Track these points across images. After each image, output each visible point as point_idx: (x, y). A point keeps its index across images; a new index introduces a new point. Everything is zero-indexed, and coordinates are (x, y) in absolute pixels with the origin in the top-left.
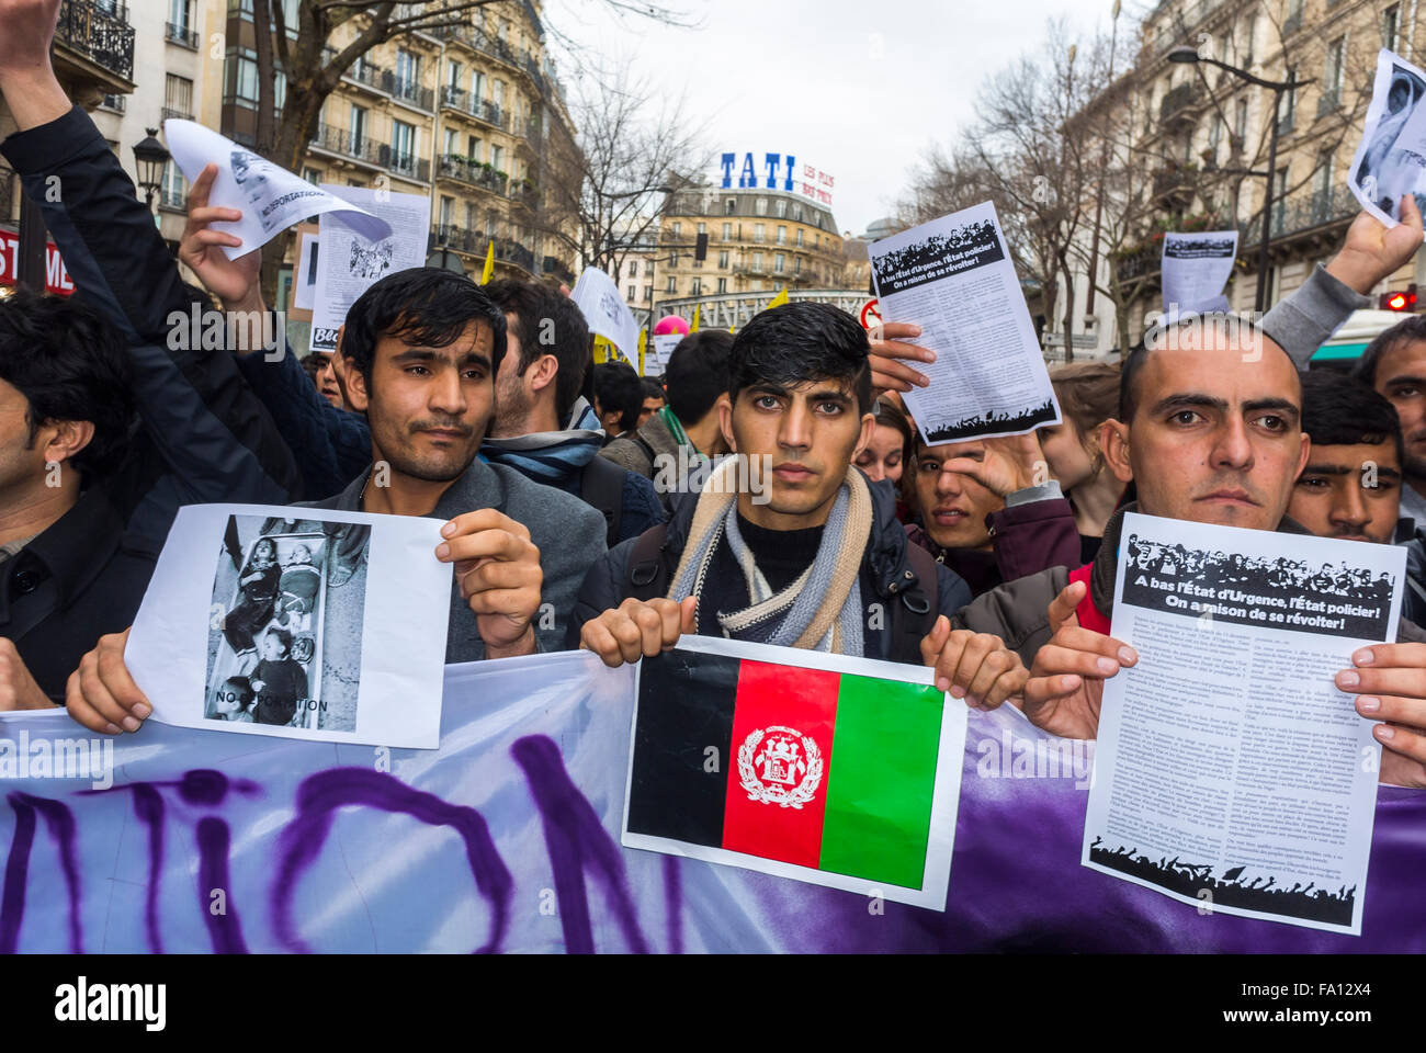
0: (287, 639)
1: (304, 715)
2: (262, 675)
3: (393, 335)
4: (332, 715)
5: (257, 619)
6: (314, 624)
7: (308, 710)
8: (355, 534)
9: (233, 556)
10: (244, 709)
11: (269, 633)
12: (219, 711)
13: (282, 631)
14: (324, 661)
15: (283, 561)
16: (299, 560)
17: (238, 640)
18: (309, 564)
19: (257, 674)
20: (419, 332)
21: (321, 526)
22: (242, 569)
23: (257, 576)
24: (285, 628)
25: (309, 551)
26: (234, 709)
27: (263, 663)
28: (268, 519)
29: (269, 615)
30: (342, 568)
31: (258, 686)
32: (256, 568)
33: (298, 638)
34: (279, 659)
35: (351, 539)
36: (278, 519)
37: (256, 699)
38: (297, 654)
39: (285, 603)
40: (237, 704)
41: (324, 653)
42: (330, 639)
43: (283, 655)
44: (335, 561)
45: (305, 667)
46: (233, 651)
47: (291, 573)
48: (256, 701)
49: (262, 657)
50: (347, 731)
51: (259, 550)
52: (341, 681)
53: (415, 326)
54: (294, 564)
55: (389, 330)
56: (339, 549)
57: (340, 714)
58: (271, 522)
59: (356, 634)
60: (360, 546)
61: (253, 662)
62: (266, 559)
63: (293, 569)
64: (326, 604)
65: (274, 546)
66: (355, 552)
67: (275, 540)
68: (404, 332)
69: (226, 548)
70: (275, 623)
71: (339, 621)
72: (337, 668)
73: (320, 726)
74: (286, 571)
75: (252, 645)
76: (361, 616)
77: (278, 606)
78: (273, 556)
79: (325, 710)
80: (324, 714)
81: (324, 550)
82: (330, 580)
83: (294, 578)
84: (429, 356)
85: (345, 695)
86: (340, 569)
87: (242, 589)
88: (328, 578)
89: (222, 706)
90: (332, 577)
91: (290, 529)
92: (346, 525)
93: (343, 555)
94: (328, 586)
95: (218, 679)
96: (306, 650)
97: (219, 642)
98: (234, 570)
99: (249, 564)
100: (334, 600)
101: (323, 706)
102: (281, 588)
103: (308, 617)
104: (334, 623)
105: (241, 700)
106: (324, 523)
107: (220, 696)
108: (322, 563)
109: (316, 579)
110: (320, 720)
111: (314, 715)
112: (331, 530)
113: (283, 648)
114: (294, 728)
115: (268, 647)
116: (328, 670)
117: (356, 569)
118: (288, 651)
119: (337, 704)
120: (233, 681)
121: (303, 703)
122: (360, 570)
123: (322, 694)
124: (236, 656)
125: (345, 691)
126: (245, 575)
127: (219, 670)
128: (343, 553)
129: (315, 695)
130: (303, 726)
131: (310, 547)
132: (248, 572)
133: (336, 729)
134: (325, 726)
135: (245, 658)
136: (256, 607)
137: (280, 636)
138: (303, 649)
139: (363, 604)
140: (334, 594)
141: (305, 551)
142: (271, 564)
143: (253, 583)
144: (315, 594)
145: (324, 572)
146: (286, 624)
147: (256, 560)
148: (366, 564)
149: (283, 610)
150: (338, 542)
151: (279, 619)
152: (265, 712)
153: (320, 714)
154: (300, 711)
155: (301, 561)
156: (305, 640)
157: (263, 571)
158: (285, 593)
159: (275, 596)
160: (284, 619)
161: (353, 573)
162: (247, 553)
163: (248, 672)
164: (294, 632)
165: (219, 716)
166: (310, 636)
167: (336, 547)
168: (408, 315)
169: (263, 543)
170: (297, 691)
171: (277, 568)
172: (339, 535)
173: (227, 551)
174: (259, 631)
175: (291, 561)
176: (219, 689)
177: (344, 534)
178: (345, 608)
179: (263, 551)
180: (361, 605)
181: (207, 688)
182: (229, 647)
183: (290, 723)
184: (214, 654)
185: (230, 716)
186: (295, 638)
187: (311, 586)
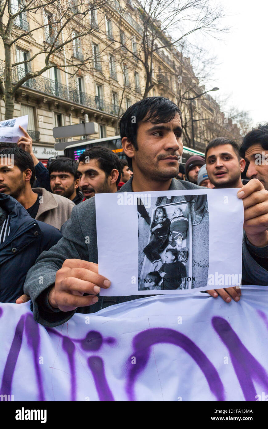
0: (175, 253)
1: (185, 284)
2: (164, 270)
3: (146, 121)
4: (198, 281)
5: (161, 246)
6: (188, 244)
7: (187, 281)
8: (200, 200)
9: (145, 219)
10: (157, 284)
11: (167, 251)
12: (145, 287)
13: (173, 249)
14: (193, 260)
15: (170, 217)
16: (177, 215)
17: (152, 256)
18: (183, 216)
19: (162, 270)
20: (157, 118)
21: (184, 198)
22: (151, 225)
23: (159, 226)
24: (175, 248)
25: (181, 211)
26: (152, 285)
27: (165, 265)
28: (158, 198)
29: (167, 243)
30: (198, 216)
31: (163, 274)
32: (158, 222)
33: (181, 251)
34: (172, 262)
35: (199, 202)
36: (163, 197)
37: (162, 280)
38: (181, 259)
39: (174, 236)
40: (153, 283)
41: (193, 256)
42: (195, 249)
43: (174, 260)
44: (194, 213)
45: (184, 264)
46: (150, 262)
47: (175, 222)
48: (162, 281)
49: (164, 262)
50: (204, 286)
51: (157, 213)
52: (201, 267)
53: (155, 116)
54: (175, 218)
55: (144, 120)
56: (194, 208)
57: (201, 280)
58: (160, 199)
59: (207, 245)
60: (204, 205)
61: (160, 264)
62: (162, 217)
63: (176, 220)
64: (192, 234)
65: (164, 211)
66: (202, 208)
67: (164, 207)
68: (150, 119)
69: (140, 215)
70: (170, 247)
71: (199, 241)
72: (199, 261)
73: (193, 287)
74: (172, 221)
75: (160, 258)
76: (208, 237)
77: (170, 238)
78: (165, 215)
79: (194, 280)
80: (194, 282)
81: (188, 209)
82: (193, 223)
83: (177, 224)
84: (162, 128)
85: (202, 272)
86: (197, 217)
87: (153, 233)
88: (192, 221)
89: (147, 285)
90: (194, 221)
91: (170, 201)
92: (195, 196)
93: (197, 210)
94: (192, 225)
95: (144, 274)
96: (185, 256)
97: (143, 259)
98: (148, 225)
99: (154, 221)
100: (196, 231)
101: (193, 279)
102: (171, 230)
103: (185, 241)
104: (197, 241)
105: (155, 281)
106: (185, 196)
107: (145, 281)
108: (188, 215)
109: (187, 223)
110: (193, 284)
111: (190, 283)
112: (189, 199)
113: (174, 257)
114: (181, 290)
115: (167, 257)
116: (195, 263)
117: (204, 216)
118: (176, 258)
119: (200, 276)
120: (151, 274)
121: (184, 279)
122: (206, 216)
123: (193, 274)
124: (152, 264)
125: (203, 270)
126: (153, 227)
127: (144, 270)
128: (196, 209)
129: (190, 275)
130: (185, 288)
131: (181, 209)
132: (154, 224)
133: (199, 287)
134: (195, 287)
135: (156, 264)
136: (160, 240)
137: (172, 252)
138: (183, 256)
139: (209, 231)
140: (196, 229)
141: (179, 211)
142: (164, 219)
143: (157, 230)
144: (187, 230)
145: (190, 219)
146: (175, 246)
147: (157, 218)
148: (208, 212)
149: (173, 240)
150: (194, 204)
151: (171, 245)
152: (167, 285)
153: (192, 282)
154: (183, 283)
155: (179, 216)
156: (184, 252)
157: (161, 223)
158: (173, 232)
159: (169, 234)
160: (174, 244)
161: (203, 217)
162: (151, 215)
163: (158, 269)
164: (179, 249)
165: (145, 289)
166: (186, 250)
167: (193, 207)
168: (152, 112)
169: (159, 210)
170: (182, 275)
171: (168, 221)
172: (193, 201)
173: (141, 216)
174: (162, 251)
175: (174, 216)
176: (145, 278)
177: (195, 200)
178: (201, 234)
179: (159, 213)
180: (208, 232)
181: (139, 278)
182: (148, 260)
183: (179, 288)
184: (142, 264)
185: (151, 288)
186: (179, 251)
187: (185, 226)
